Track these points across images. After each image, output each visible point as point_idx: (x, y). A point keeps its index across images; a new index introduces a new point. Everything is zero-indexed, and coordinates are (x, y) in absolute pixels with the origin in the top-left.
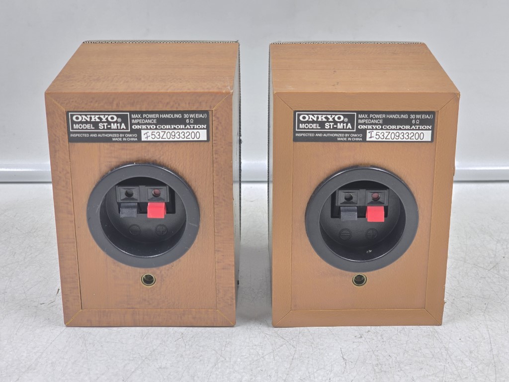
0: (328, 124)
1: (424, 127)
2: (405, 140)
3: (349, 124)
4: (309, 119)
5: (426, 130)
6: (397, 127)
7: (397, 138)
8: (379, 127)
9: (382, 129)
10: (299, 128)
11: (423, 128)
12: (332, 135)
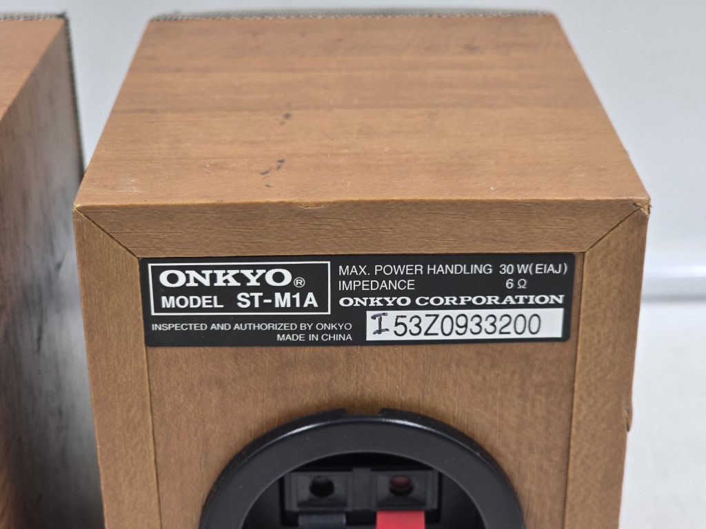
0: (247, 295)
1: (542, 299)
2: (483, 336)
3: (310, 295)
4: (188, 281)
5: (548, 306)
6: (458, 301)
7: (461, 330)
8: (404, 301)
9: (413, 307)
10: (158, 307)
11: (538, 301)
12: (260, 327)
